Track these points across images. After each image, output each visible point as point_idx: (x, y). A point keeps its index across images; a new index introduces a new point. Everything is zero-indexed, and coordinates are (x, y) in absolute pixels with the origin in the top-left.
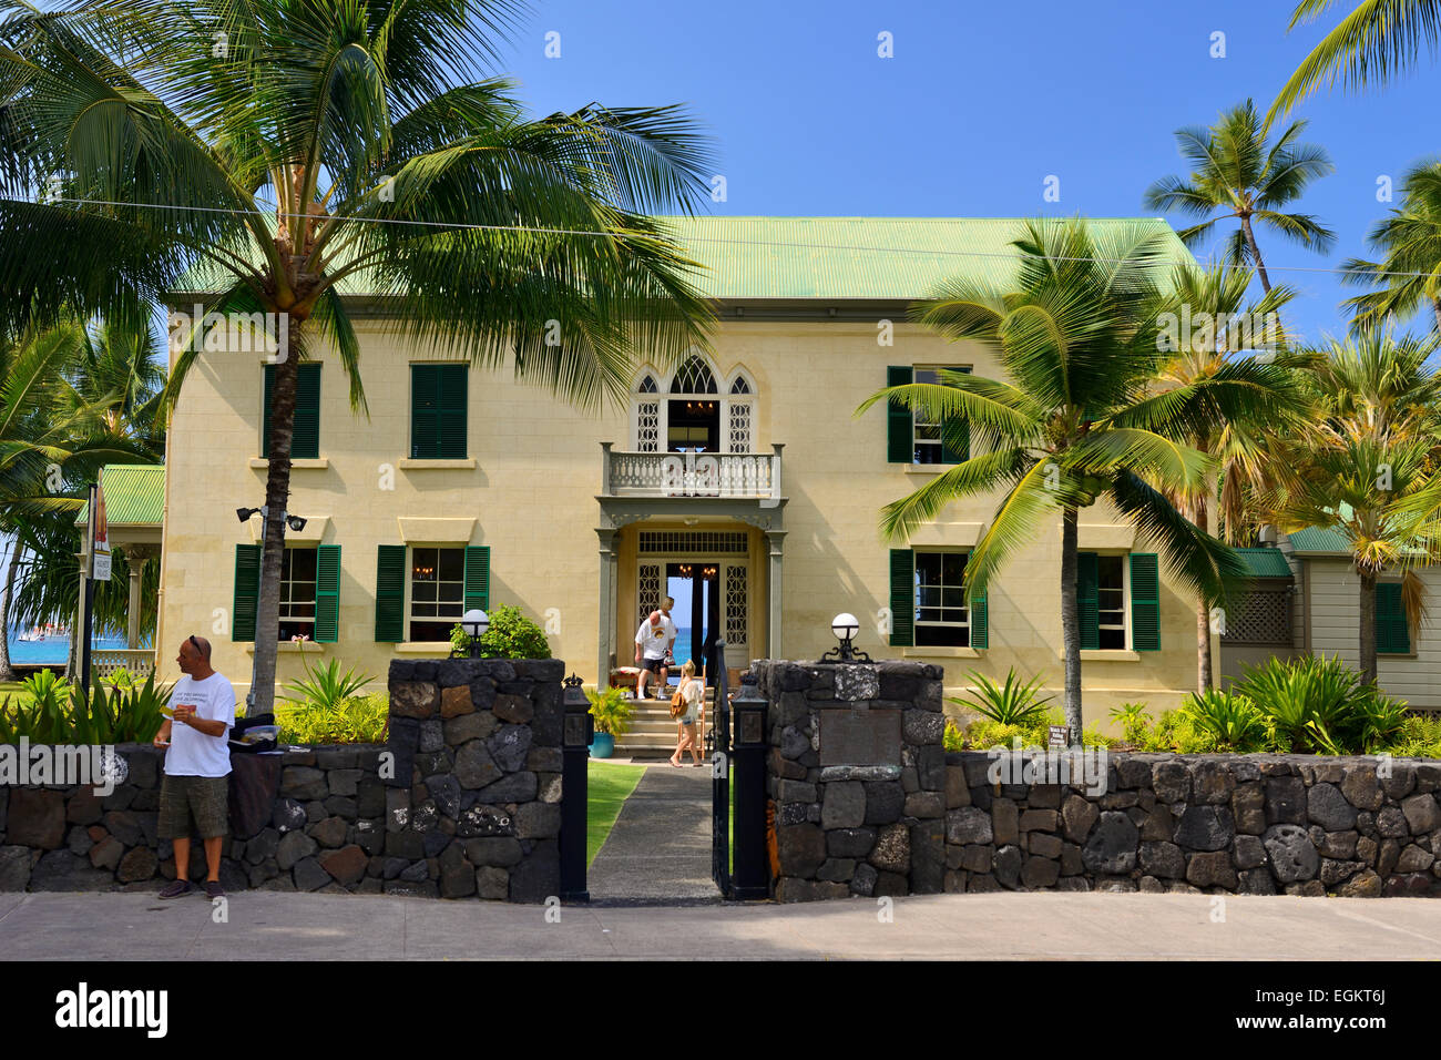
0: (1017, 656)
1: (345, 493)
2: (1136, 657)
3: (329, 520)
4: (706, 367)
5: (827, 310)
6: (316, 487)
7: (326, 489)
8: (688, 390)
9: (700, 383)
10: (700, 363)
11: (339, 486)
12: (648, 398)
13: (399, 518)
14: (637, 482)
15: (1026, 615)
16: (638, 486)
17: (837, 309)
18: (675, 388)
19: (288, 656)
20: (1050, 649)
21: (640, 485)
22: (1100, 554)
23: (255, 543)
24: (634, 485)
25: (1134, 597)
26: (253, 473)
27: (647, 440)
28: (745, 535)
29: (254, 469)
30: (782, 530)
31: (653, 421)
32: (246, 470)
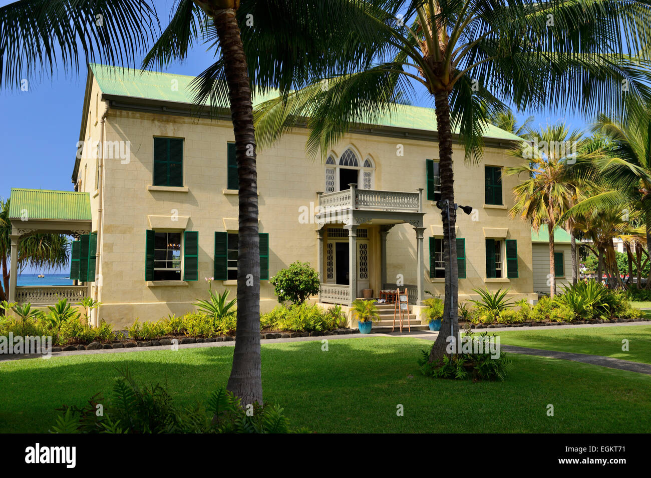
0: (470, 281)
1: (198, 206)
2: (508, 281)
3: (189, 219)
4: (354, 154)
5: (405, 133)
6: (182, 202)
7: (188, 203)
8: (346, 164)
9: (351, 162)
10: (351, 152)
11: (194, 202)
12: (331, 166)
13: (224, 218)
14: (365, 204)
15: (473, 264)
16: (366, 205)
17: (409, 133)
18: (341, 163)
19: (170, 288)
20: (481, 278)
21: (367, 205)
22: (496, 240)
23: (151, 230)
24: (364, 205)
25: (508, 257)
26: (149, 193)
27: (330, 186)
28: (366, 230)
29: (150, 191)
30: (424, 227)
31: (332, 178)
32: (147, 191)
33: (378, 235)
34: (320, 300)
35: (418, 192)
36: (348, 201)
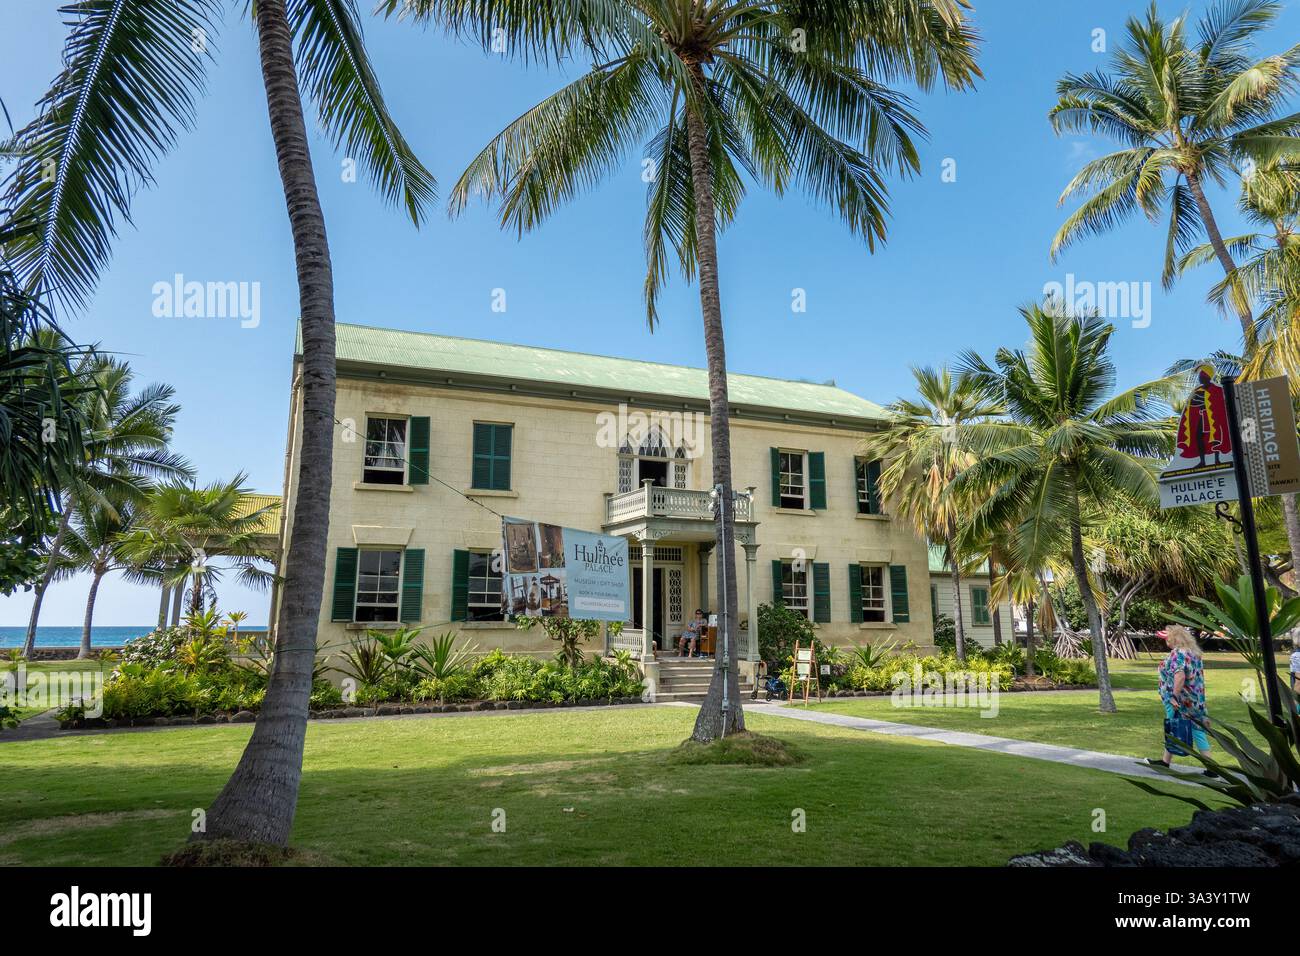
2: (895, 626)
3: (413, 530)
6: (403, 506)
7: (411, 507)
8: (649, 454)
12: (626, 456)
18: (641, 453)
21: (669, 511)
23: (355, 546)
25: (893, 591)
26: (356, 493)
27: (625, 485)
28: (680, 550)
29: (357, 490)
30: (757, 543)
31: (628, 473)
32: (351, 491)
33: (696, 557)
34: (607, 653)
35: (748, 492)
36: (640, 506)
